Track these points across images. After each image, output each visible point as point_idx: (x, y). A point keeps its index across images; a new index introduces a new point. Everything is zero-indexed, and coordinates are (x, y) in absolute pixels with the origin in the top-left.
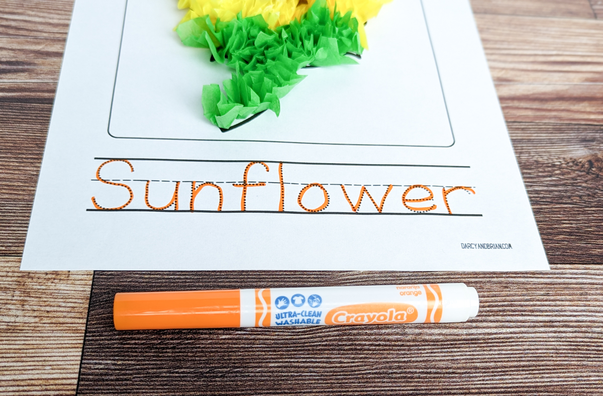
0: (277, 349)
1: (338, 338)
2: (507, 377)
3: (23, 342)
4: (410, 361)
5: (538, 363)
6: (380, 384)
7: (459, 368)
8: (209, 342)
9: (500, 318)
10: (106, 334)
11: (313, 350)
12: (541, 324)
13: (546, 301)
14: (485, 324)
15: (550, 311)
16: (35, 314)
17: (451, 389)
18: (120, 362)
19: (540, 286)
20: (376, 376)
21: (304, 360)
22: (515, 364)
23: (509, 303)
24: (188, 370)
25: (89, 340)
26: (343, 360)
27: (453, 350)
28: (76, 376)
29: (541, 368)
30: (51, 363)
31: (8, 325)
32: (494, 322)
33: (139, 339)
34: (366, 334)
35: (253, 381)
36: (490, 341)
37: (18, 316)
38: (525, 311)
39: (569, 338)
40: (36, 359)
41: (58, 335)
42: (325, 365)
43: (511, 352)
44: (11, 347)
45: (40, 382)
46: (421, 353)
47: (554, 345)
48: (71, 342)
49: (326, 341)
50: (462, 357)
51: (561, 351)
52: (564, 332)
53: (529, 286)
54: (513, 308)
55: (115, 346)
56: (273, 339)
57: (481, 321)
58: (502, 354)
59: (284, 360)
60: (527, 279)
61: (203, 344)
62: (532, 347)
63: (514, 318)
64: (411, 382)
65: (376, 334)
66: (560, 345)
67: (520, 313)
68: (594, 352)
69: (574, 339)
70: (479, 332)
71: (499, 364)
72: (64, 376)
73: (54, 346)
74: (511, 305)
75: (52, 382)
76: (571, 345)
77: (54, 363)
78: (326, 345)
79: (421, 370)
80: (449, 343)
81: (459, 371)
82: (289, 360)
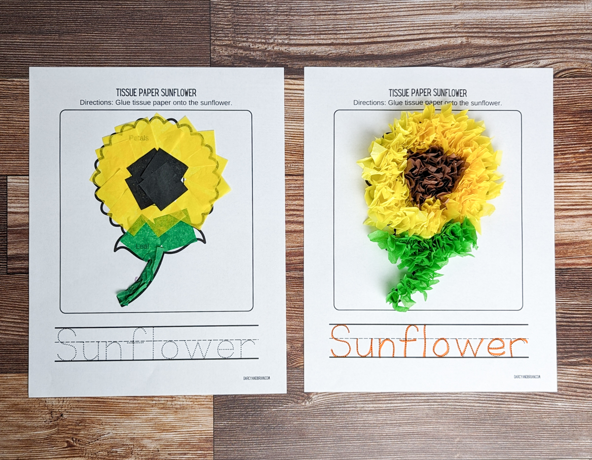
0: (298, 415)
2: (400, 428)
3: (188, 414)
4: (357, 421)
5: (416, 421)
8: (268, 412)
9: (403, 398)
10: (222, 409)
11: (313, 416)
12: (423, 401)
14: (395, 401)
16: (191, 400)
18: (230, 423)
21: (309, 420)
22: (406, 421)
24: (259, 426)
25: (215, 412)
26: (326, 420)
28: (213, 429)
31: (180, 406)
32: (400, 400)
34: (338, 407)
35: (287, 430)
36: (396, 410)
37: (183, 401)
40: (195, 422)
41: (202, 410)
42: (318, 422)
45: (198, 432)
47: (426, 412)
48: (208, 413)
50: (381, 418)
52: (433, 405)
55: (227, 415)
56: (296, 411)
57: (394, 400)
61: (264, 413)
63: (410, 398)
65: (343, 407)
72: (206, 429)
75: (203, 432)
77: (203, 423)
78: (319, 413)
79: (361, 425)
81: (379, 425)
82: (302, 421)
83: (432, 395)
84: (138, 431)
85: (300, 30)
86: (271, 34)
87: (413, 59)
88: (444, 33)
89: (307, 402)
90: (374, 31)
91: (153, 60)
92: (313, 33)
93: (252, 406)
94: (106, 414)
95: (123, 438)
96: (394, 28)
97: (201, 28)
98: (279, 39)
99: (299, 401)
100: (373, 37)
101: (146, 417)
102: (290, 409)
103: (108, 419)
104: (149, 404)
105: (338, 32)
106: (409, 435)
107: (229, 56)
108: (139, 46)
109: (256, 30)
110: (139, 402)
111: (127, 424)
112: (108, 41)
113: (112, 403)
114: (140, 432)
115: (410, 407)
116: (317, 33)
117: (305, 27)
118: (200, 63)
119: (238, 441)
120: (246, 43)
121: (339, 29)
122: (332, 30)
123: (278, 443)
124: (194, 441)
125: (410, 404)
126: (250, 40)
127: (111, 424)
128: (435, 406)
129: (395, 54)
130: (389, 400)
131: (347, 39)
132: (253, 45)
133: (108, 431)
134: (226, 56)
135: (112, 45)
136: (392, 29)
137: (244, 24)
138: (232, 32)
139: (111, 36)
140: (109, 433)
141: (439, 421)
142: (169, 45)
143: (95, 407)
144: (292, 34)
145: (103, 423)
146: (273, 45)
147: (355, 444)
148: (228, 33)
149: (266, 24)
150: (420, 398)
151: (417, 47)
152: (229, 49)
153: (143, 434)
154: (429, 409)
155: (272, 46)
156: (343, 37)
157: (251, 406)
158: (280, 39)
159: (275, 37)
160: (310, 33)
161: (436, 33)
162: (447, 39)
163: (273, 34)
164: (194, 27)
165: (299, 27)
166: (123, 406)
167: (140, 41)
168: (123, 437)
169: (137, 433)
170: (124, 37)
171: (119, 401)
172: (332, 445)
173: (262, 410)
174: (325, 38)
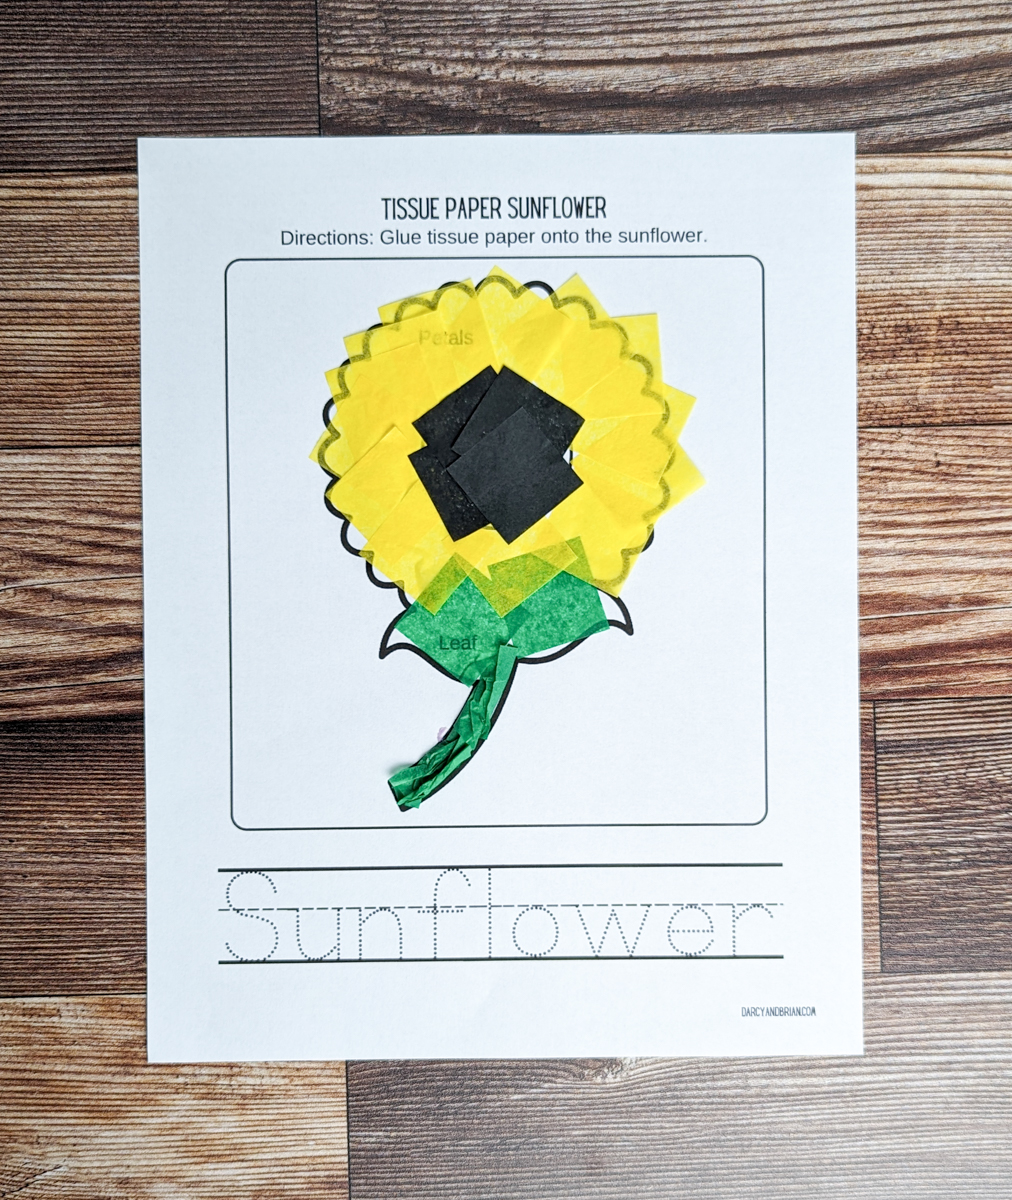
0: (582, 1112)
1: (659, 1094)
2: (872, 1142)
3: (276, 1111)
4: (749, 1125)
6: (708, 1155)
7: (811, 1132)
8: (499, 1104)
9: (879, 1060)
10: (371, 1096)
11: (627, 1112)
12: (935, 1067)
13: (949, 1031)
14: (856, 1069)
15: (952, 1047)
16: (283, 1073)
17: (798, 1160)
18: (393, 1134)
19: (945, 1009)
20: (706, 1144)
21: (615, 1126)
22: (887, 1124)
23: (896, 1037)
24: (475, 1142)
25: (353, 1106)
26: (664, 1125)
27: (807, 1107)
28: (346, 1152)
29: (920, 1129)
30: (313, 1137)
31: (254, 1090)
32: (870, 1065)
33: (412, 1103)
34: (697, 1089)
35: (552, 1153)
36: (858, 1093)
37: (263, 1077)
38: (914, 1048)
39: (968, 1086)
40: (296, 1132)
41: (316, 1100)
42: (641, 1131)
43: (885, 1108)
44: (264, 1117)
45: (306, 1161)
46: (766, 1113)
47: (945, 1097)
48: (332, 1109)
49: (644, 1099)
50: (817, 1117)
51: (952, 1105)
52: (964, 1078)
53: (930, 1009)
54: (899, 1044)
55: (386, 1112)
56: (577, 1099)
58: (871, 1111)
59: (590, 1126)
60: (929, 998)
61: (490, 1107)
62: (914, 1101)
63: (898, 1059)
64: (747, 1151)
65: (709, 1088)
66: (953, 1097)
67: (908, 1052)
68: (997, 1106)
69: (974, 1088)
70: (846, 1081)
71: (866, 1125)
72: (328, 1153)
73: (314, 1115)
74: (899, 1040)
75: (319, 1160)
76: (968, 1097)
77: (318, 1137)
78: (644, 1106)
79: (762, 1136)
80: (803, 1097)
81: (811, 1135)
82: (596, 1126)
83: (960, 1050)
84: (139, 1160)
85: (572, 21)
86: (489, 34)
87: (898, 97)
88: (985, 19)
89: (610, 1076)
90: (785, 17)
91: (156, 116)
92: (610, 28)
93: (454, 1087)
94: (49, 1115)
95: (96, 1180)
96: (842, 8)
97: (290, 22)
98: (514, 48)
99: (586, 1072)
100: (782, 37)
101: (160, 1120)
102: (561, 1096)
103: (54, 1128)
104: (166, 1085)
105: (683, 25)
106: (895, 1161)
107: (372, 101)
108: (117, 78)
109: (447, 23)
110: (139, 1079)
111: (108, 1141)
112: (26, 64)
113: (63, 1083)
114: (144, 1163)
115: (899, 1084)
116: (621, 28)
117: (587, 13)
118: (290, 123)
119: (418, 1183)
120: (419, 63)
121: (683, 15)
122: (664, 20)
123: (529, 1187)
124: (296, 1186)
125: (899, 1076)
126: (430, 53)
127: (62, 1141)
128: (970, 1080)
129: (845, 83)
130: (838, 1066)
131: (707, 43)
132: (439, 69)
133: (54, 1162)
134: (363, 100)
135: (38, 75)
136: (838, 13)
137: (414, 8)
138: (378, 31)
139: (36, 51)
140: (59, 1167)
141: (980, 1121)
142: (202, 72)
143: (17, 1095)
144: (549, 34)
145: (40, 1141)
146: (498, 65)
147: (745, 1189)
148: (367, 36)
149: (477, 7)
150: (927, 1059)
151: (911, 63)
152: (372, 79)
153: (153, 1169)
154: (954, 1088)
155: (494, 68)
156: (696, 39)
157: (451, 1087)
158: (518, 49)
159: (502, 43)
160: (603, 28)
161: (964, 20)
162: (995, 37)
163: (494, 34)
164: (270, 18)
165: (569, 14)
166: (95, 1090)
167: (119, 63)
168: (96, 1177)
169: (137, 1165)
170: (72, 51)
171: (83, 1077)
172: (682, 1192)
173: (482, 1097)
174: (645, 42)
